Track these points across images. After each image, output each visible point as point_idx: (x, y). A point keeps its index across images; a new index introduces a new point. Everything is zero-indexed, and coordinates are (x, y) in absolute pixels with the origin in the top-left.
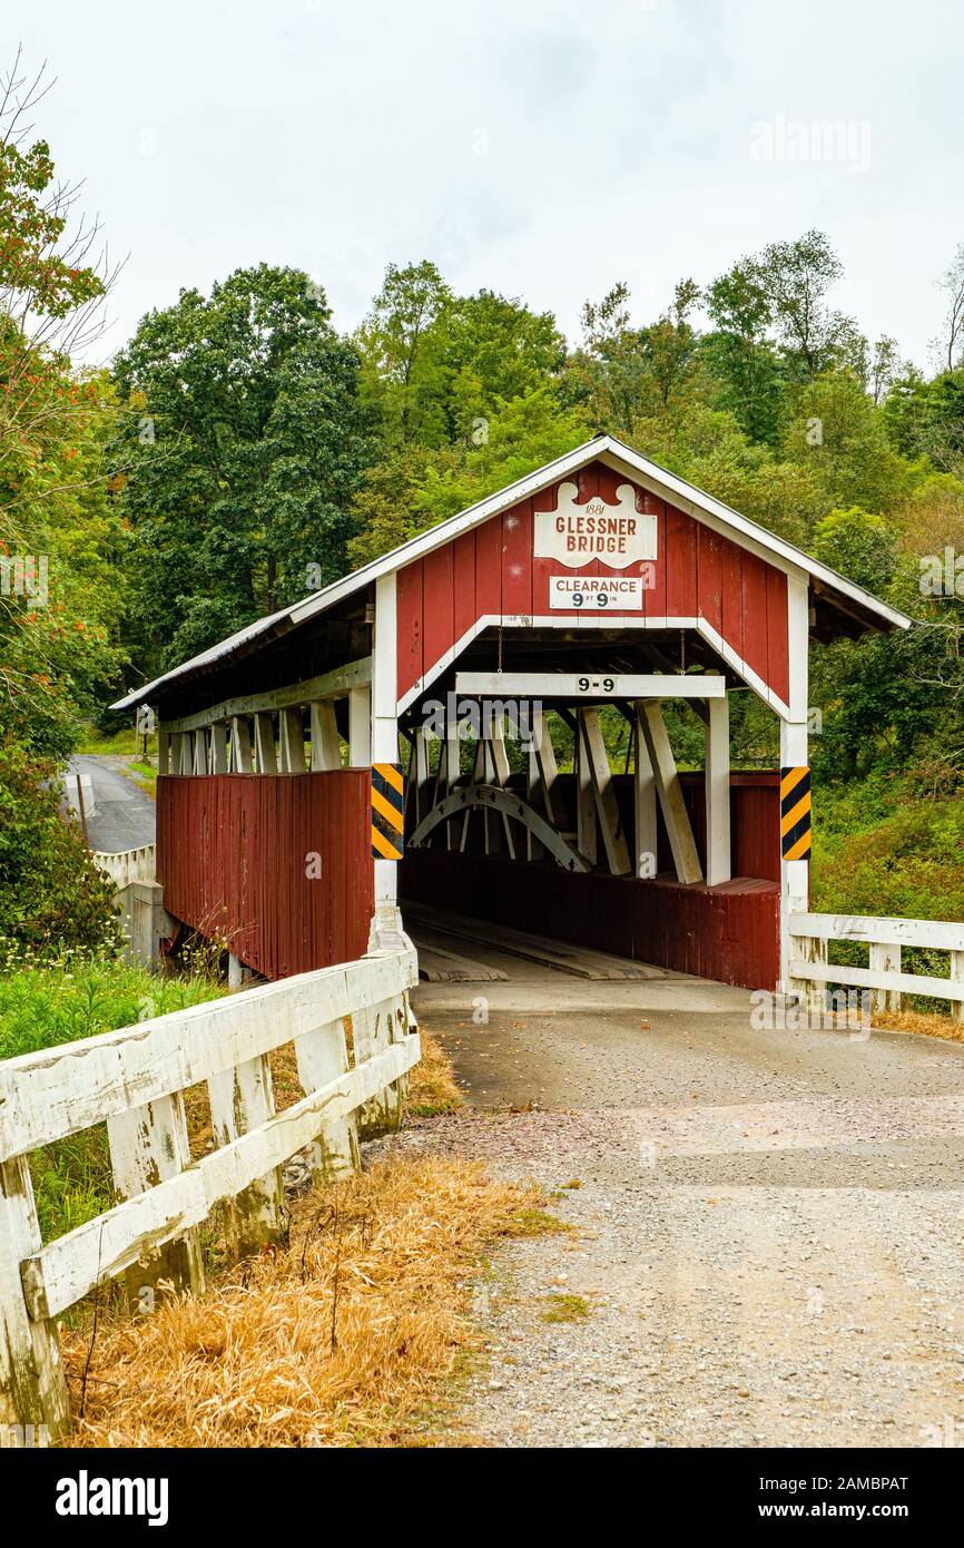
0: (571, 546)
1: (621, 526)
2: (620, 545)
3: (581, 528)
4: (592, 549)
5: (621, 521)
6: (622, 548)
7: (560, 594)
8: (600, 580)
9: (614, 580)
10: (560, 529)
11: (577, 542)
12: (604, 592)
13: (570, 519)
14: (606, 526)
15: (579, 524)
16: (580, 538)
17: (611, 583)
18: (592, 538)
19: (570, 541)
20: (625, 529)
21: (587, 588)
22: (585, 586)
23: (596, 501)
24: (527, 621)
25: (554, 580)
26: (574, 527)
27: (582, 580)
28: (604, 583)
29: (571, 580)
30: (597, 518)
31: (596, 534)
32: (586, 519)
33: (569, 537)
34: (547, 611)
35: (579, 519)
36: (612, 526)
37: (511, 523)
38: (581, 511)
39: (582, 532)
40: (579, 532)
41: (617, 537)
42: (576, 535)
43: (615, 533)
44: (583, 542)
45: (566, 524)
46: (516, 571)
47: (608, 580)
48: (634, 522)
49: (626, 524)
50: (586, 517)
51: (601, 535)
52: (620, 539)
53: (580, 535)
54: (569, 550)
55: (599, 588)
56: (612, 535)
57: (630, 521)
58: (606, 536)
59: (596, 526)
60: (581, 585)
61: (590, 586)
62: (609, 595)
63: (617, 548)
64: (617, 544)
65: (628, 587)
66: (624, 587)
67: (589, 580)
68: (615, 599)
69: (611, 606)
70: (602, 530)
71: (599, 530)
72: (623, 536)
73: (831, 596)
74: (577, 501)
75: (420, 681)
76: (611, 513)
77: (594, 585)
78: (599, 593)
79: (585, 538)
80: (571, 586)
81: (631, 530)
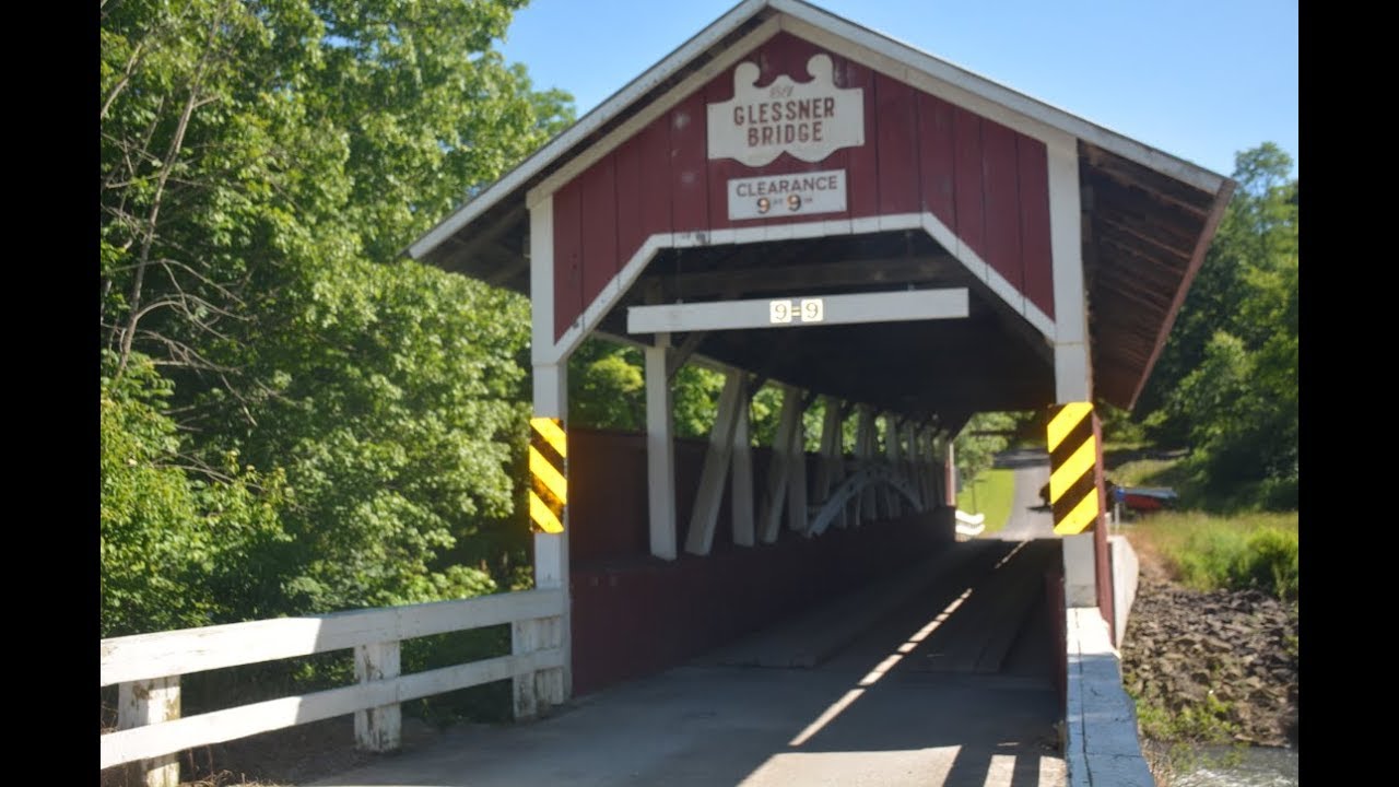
0: (753, 140)
1: (816, 107)
2: (816, 131)
3: (765, 117)
4: (779, 140)
5: (816, 101)
6: (818, 135)
7: (741, 200)
8: (790, 178)
9: (809, 176)
10: (738, 121)
11: (760, 134)
12: (797, 192)
13: (750, 108)
14: (796, 109)
15: (762, 112)
16: (765, 129)
17: (806, 181)
18: (779, 127)
19: (752, 134)
20: (821, 111)
21: (775, 190)
22: (773, 188)
23: (783, 81)
24: (703, 237)
25: (733, 185)
26: (756, 116)
27: (768, 180)
28: (796, 182)
29: (754, 182)
30: (783, 101)
31: (784, 122)
32: (771, 105)
33: (750, 130)
34: (725, 223)
35: (762, 106)
36: (804, 109)
37: (680, 121)
38: (764, 95)
39: (766, 121)
40: (762, 121)
41: (810, 122)
42: (759, 126)
43: (808, 115)
44: (768, 132)
45: (746, 114)
46: (688, 178)
47: (800, 177)
48: (832, 100)
49: (821, 104)
50: (770, 102)
51: (789, 122)
52: (815, 124)
53: (765, 125)
54: (751, 145)
55: (790, 188)
56: (804, 120)
57: (826, 100)
58: (796, 123)
59: (784, 112)
60: (767, 187)
61: (778, 187)
62: (805, 194)
63: (811, 137)
64: (810, 131)
65: (826, 183)
66: (824, 183)
67: (777, 179)
68: (810, 200)
69: (806, 209)
70: (791, 115)
71: (788, 116)
72: (818, 120)
73: (1115, 167)
74: (759, 84)
75: (580, 320)
76: (802, 92)
77: (784, 185)
78: (790, 194)
79: (771, 129)
80: (755, 189)
81: (829, 111)
